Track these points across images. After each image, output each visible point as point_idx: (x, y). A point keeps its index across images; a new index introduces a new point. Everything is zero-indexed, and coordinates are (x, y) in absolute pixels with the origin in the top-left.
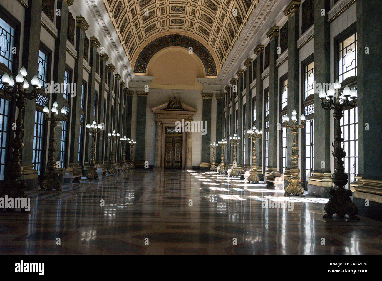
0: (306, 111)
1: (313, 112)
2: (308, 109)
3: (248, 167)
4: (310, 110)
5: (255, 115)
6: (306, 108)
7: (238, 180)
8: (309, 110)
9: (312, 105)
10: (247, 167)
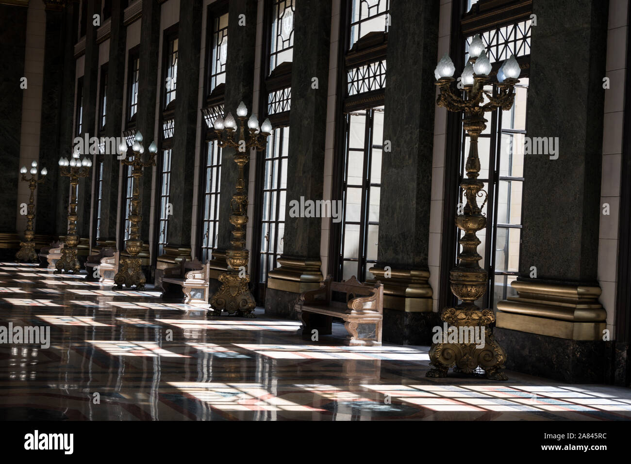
0: (272, 103)
1: (288, 108)
2: (277, 100)
3: (109, 243)
4: (281, 103)
5: (135, 100)
6: (271, 96)
7: (81, 280)
8: (279, 101)
9: (286, 90)
10: (106, 246)
